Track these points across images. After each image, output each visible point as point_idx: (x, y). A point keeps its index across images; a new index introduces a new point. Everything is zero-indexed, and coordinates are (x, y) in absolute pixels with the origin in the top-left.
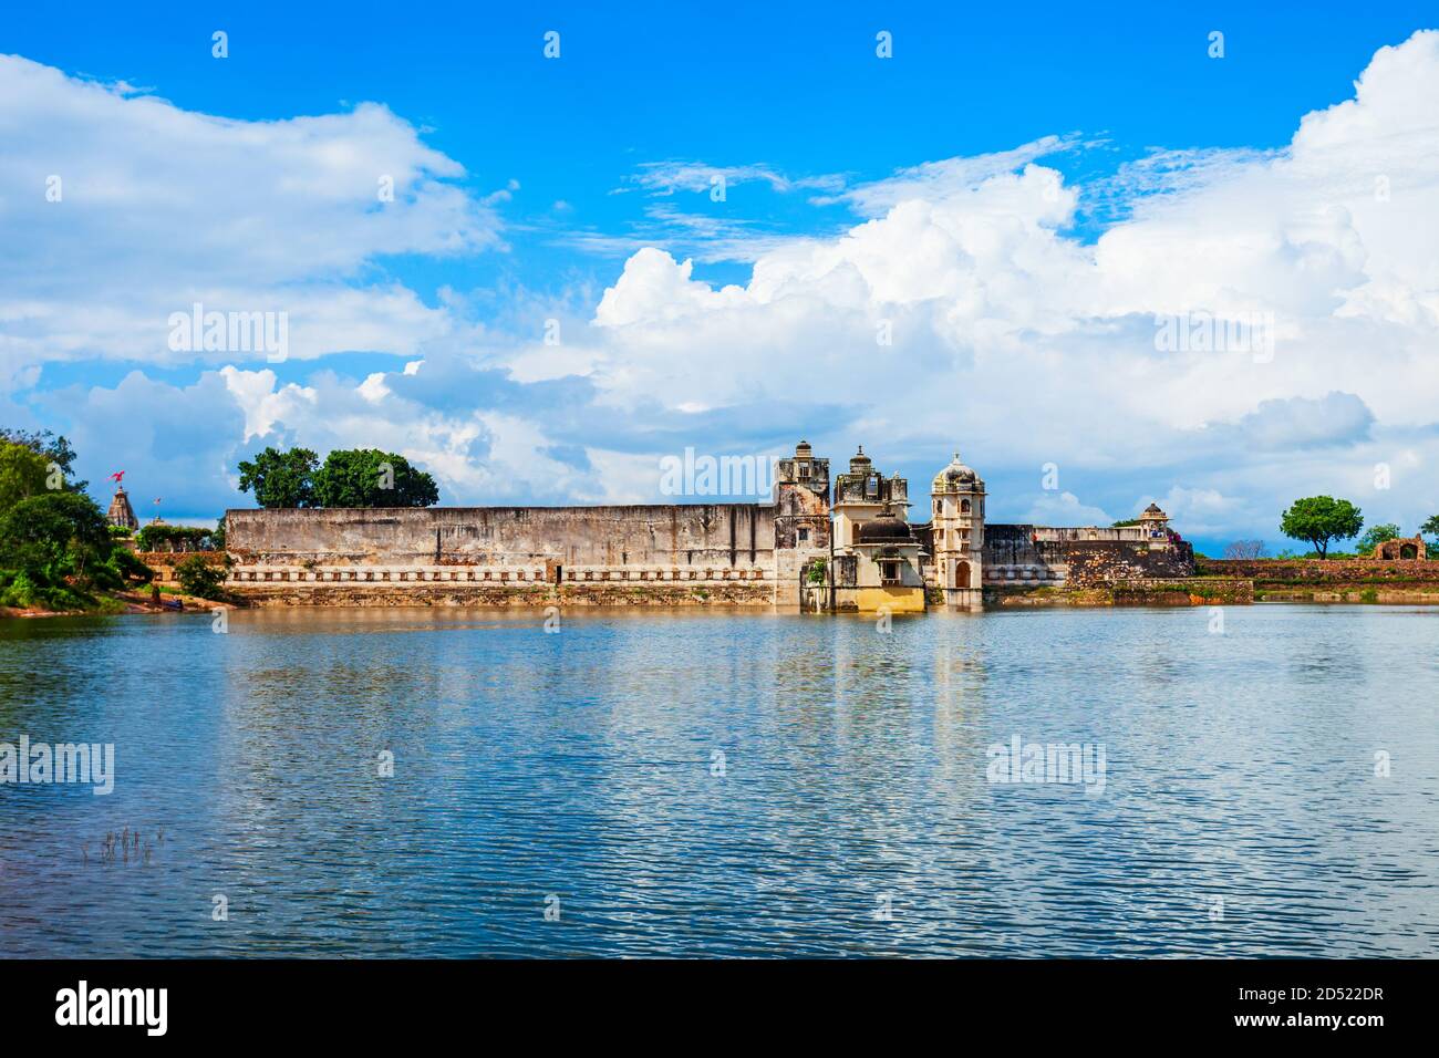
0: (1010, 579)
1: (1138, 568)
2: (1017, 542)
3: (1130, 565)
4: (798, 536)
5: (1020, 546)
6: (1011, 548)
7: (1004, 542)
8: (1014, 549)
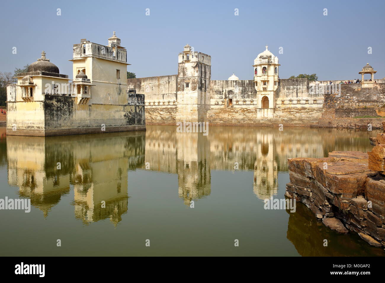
0: (294, 104)
1: (354, 97)
2: (298, 87)
3: (350, 96)
4: (185, 86)
5: (300, 88)
6: (295, 90)
7: (292, 87)
8: (297, 90)
